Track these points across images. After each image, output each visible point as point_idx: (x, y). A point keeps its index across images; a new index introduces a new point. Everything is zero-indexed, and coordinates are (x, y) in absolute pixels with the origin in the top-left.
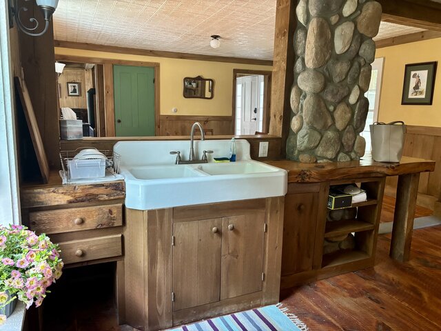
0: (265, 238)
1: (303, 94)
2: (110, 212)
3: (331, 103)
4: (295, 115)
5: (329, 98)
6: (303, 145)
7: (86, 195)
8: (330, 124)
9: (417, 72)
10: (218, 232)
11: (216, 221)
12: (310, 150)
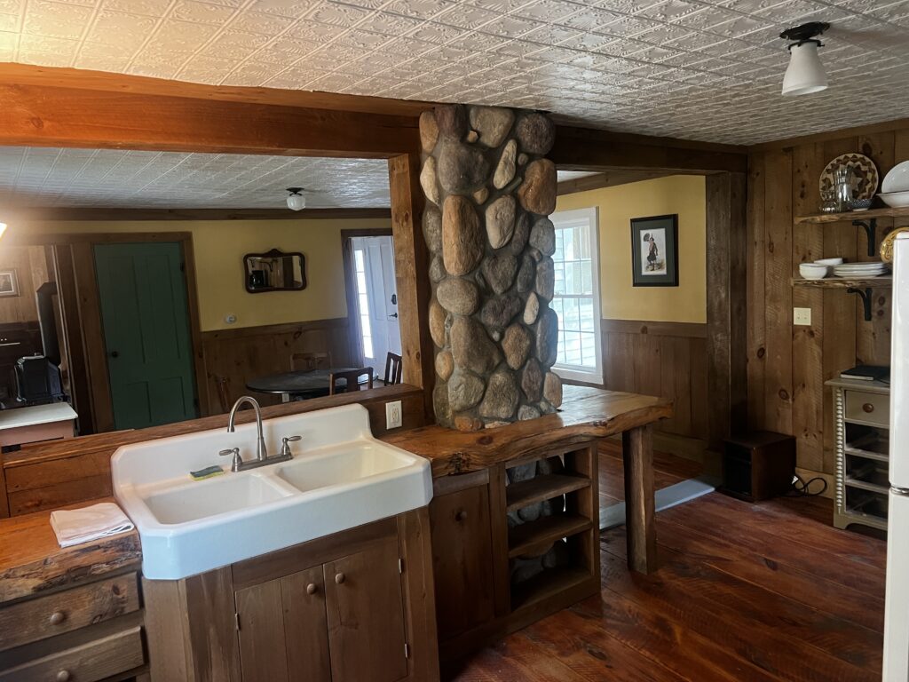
0: (402, 584)
1: (449, 316)
2: (116, 590)
3: (496, 329)
4: (441, 350)
5: (490, 320)
6: (458, 402)
7: (68, 571)
8: (497, 362)
9: (651, 232)
10: (318, 590)
11: (311, 573)
12: (471, 409)
